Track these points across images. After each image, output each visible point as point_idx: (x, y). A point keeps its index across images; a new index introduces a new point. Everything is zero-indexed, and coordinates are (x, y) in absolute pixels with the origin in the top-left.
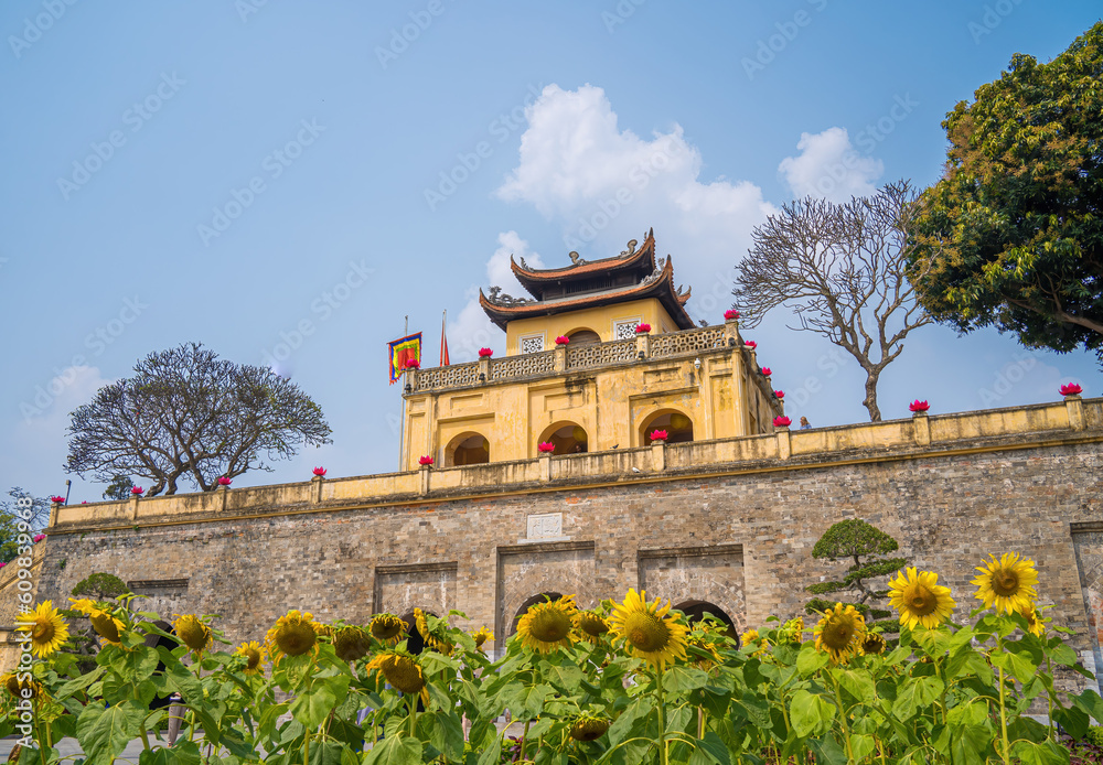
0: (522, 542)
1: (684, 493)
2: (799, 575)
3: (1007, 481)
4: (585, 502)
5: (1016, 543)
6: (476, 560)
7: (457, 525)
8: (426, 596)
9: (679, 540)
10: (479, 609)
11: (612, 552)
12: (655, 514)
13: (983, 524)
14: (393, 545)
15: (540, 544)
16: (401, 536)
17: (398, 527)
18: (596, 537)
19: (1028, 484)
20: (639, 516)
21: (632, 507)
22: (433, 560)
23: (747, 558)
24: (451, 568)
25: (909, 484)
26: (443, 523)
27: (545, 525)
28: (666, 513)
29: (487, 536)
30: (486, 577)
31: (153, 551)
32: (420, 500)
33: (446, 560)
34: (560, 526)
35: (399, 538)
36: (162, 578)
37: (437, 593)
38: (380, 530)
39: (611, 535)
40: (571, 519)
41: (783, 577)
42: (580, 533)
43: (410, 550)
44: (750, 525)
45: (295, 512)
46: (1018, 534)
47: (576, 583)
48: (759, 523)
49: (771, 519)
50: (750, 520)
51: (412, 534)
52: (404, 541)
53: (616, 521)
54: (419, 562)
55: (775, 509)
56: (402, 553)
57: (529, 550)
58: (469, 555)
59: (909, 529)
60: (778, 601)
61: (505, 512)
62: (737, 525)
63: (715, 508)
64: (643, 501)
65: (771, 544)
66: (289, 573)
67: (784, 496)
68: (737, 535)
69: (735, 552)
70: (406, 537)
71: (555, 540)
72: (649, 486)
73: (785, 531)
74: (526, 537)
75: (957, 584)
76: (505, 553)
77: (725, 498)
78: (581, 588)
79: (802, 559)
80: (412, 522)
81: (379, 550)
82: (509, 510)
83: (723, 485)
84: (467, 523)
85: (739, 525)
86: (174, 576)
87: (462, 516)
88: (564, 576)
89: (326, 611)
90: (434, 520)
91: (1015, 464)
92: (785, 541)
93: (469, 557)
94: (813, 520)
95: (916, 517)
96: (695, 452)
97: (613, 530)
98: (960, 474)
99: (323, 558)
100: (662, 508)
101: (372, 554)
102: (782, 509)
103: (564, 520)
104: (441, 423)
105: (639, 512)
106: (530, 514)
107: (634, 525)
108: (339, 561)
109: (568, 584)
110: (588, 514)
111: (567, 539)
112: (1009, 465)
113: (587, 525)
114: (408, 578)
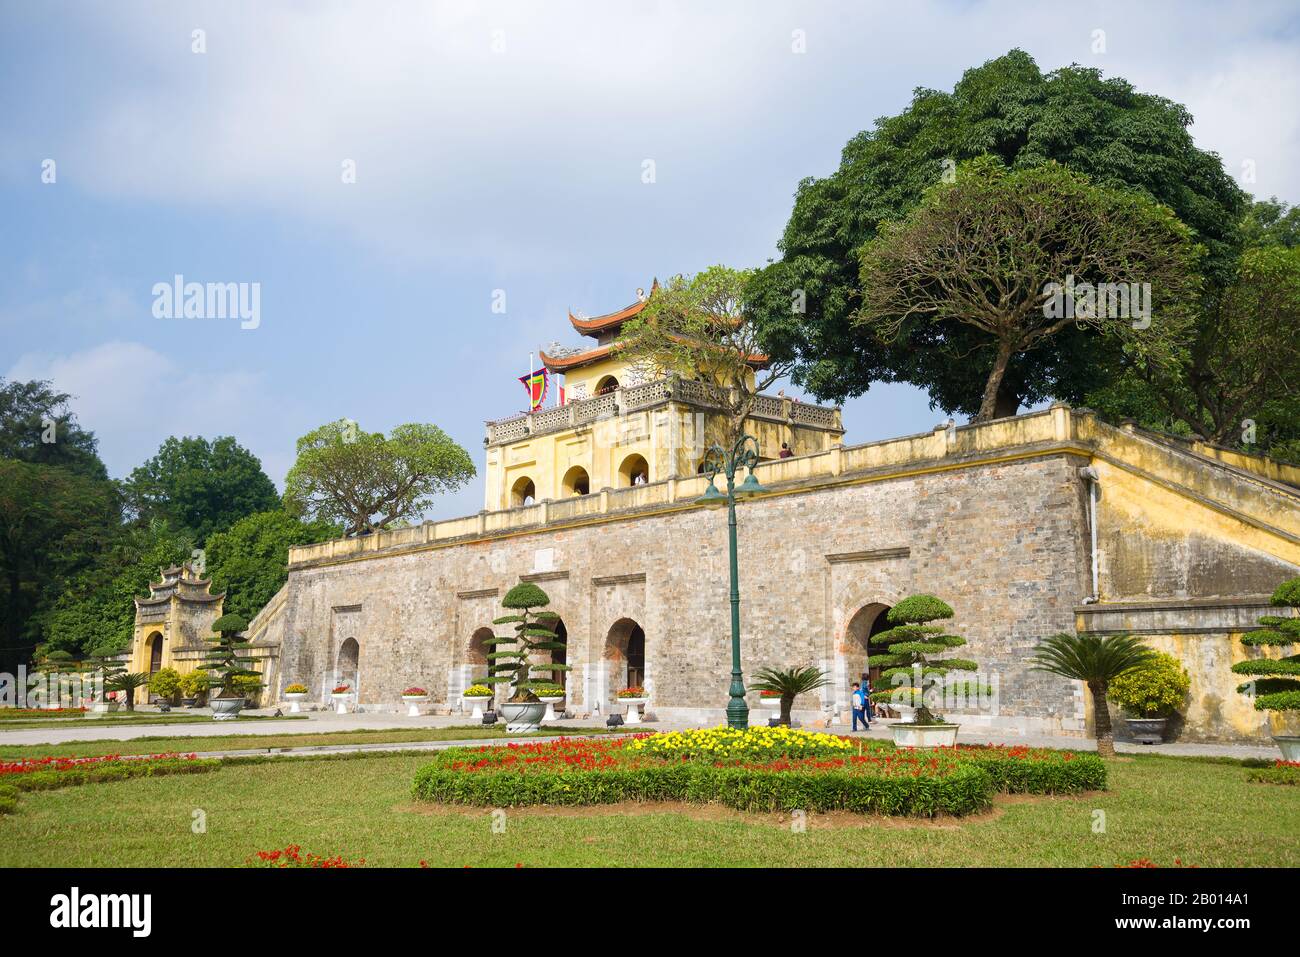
0: (532, 572)
1: (617, 528)
2: (674, 598)
3: (794, 520)
4: (566, 540)
6: (508, 587)
7: (499, 559)
9: (613, 569)
11: (578, 580)
13: (777, 556)
14: (466, 575)
15: (542, 574)
16: (470, 568)
17: (467, 561)
18: (570, 567)
19: (805, 522)
20: (593, 550)
21: (590, 543)
22: (486, 587)
23: (648, 584)
24: (495, 593)
26: (492, 557)
27: (544, 558)
28: (607, 548)
29: (514, 568)
32: (480, 539)
33: (494, 586)
34: (552, 559)
35: (469, 570)
36: (348, 604)
38: (460, 563)
39: (578, 566)
40: (558, 552)
41: (667, 600)
42: (562, 565)
43: (474, 579)
44: (650, 557)
45: (415, 549)
48: (656, 556)
49: (662, 552)
50: (652, 553)
51: (476, 566)
52: (471, 572)
53: (581, 555)
54: (479, 589)
55: (665, 544)
56: (470, 581)
57: (537, 578)
58: (504, 583)
60: (662, 619)
61: (523, 547)
63: (634, 543)
64: (596, 538)
65: (661, 573)
66: (413, 598)
67: (671, 532)
68: (643, 566)
69: (641, 578)
70: (473, 569)
71: (549, 571)
72: (599, 524)
73: (670, 562)
74: (533, 568)
78: (565, 608)
79: (677, 585)
80: (476, 556)
81: (459, 579)
82: (525, 546)
83: (639, 523)
84: (504, 556)
85: (645, 557)
86: (354, 602)
87: (501, 551)
88: (557, 599)
89: (432, 628)
90: (486, 555)
91: (800, 505)
92: (669, 571)
93: (504, 585)
94: (685, 553)
97: (579, 563)
98: (768, 514)
99: (430, 586)
100: (605, 543)
101: (455, 584)
102: (668, 544)
103: (554, 553)
104: (508, 469)
105: (593, 546)
106: (536, 549)
107: (590, 557)
108: (438, 589)
109: (559, 606)
110: (566, 549)
111: (555, 569)
112: (796, 505)
113: (566, 557)
114: (477, 601)
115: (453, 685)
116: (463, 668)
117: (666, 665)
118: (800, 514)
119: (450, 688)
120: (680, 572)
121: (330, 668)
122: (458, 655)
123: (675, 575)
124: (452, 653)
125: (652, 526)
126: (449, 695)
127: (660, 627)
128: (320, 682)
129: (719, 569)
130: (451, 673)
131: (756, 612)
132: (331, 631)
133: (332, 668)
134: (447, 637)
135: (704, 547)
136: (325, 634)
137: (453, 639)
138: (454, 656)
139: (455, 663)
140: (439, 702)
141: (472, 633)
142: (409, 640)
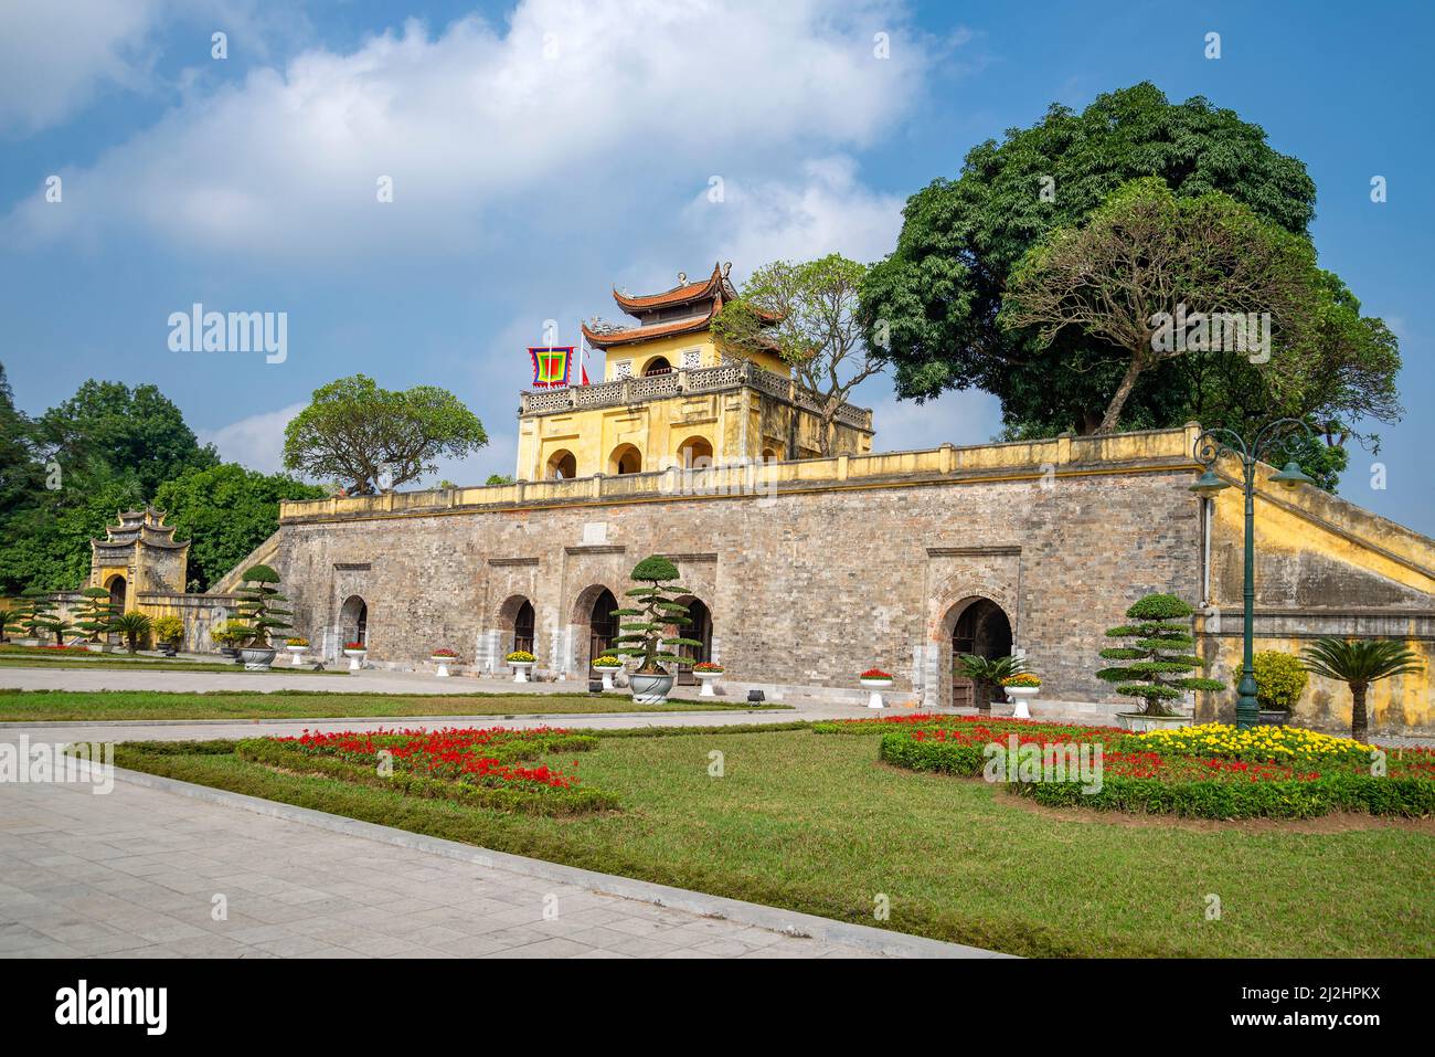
0: (580, 544)
1: (684, 508)
2: (750, 579)
3: (893, 512)
4: (622, 515)
5: (890, 562)
6: (551, 557)
7: (540, 528)
8: (521, 583)
9: (678, 548)
10: (551, 595)
11: (636, 555)
12: (665, 527)
13: (871, 545)
14: (500, 542)
15: (591, 546)
16: (505, 536)
17: (502, 529)
18: (626, 544)
19: (906, 516)
20: (655, 527)
21: (652, 519)
22: (524, 556)
23: (719, 564)
24: (535, 562)
25: (829, 510)
26: (532, 526)
27: (595, 531)
28: (672, 526)
29: (559, 539)
30: (556, 571)
31: (348, 541)
32: (516, 508)
33: (533, 556)
34: (605, 533)
35: (502, 538)
36: (354, 562)
37: (528, 581)
38: (492, 529)
39: (636, 542)
40: (613, 527)
41: (741, 581)
42: (617, 539)
43: (510, 547)
44: (723, 539)
45: (438, 512)
46: (892, 556)
47: (615, 577)
48: (731, 538)
49: (737, 535)
50: (725, 535)
51: (511, 535)
52: (506, 540)
53: (640, 531)
54: (515, 556)
55: (741, 527)
56: (505, 549)
57: (585, 550)
58: (546, 553)
59: (824, 547)
60: (734, 598)
61: (571, 520)
62: (716, 537)
63: (704, 523)
64: (659, 516)
65: (735, 554)
66: (434, 561)
67: (749, 515)
68: (714, 546)
69: (712, 558)
70: (508, 537)
71: (601, 544)
72: (664, 503)
73: (746, 545)
74: (583, 540)
75: (848, 591)
76: (571, 552)
77: (710, 517)
78: (617, 582)
79: (754, 567)
80: (512, 524)
81: (491, 547)
82: (573, 519)
83: (711, 505)
84: (546, 527)
86: (361, 561)
88: (607, 572)
89: (457, 592)
90: (525, 524)
91: (900, 499)
92: (745, 553)
93: (546, 555)
94: (764, 537)
95: (829, 538)
97: (638, 539)
98: (863, 505)
99: (455, 552)
100: (670, 521)
101: (486, 550)
103: (608, 529)
104: (544, 440)
105: (655, 524)
106: (586, 522)
107: (651, 534)
108: (465, 554)
109: (610, 579)
110: (622, 524)
111: (608, 543)
112: (896, 499)
113: (622, 532)
114: (510, 569)
115: (483, 649)
116: (492, 632)
117: (738, 642)
118: (901, 508)
119: (478, 652)
120: (758, 556)
121: (331, 624)
122: (487, 619)
123: (752, 557)
124: (482, 618)
125: (727, 508)
126: (478, 658)
127: (732, 606)
128: (320, 636)
129: (804, 555)
130: (480, 637)
131: (844, 598)
132: (333, 587)
133: (333, 624)
134: (476, 602)
135: (786, 532)
136: (326, 591)
137: (483, 604)
138: (484, 621)
139: (485, 627)
140: (465, 664)
141: (503, 600)
142: (430, 602)
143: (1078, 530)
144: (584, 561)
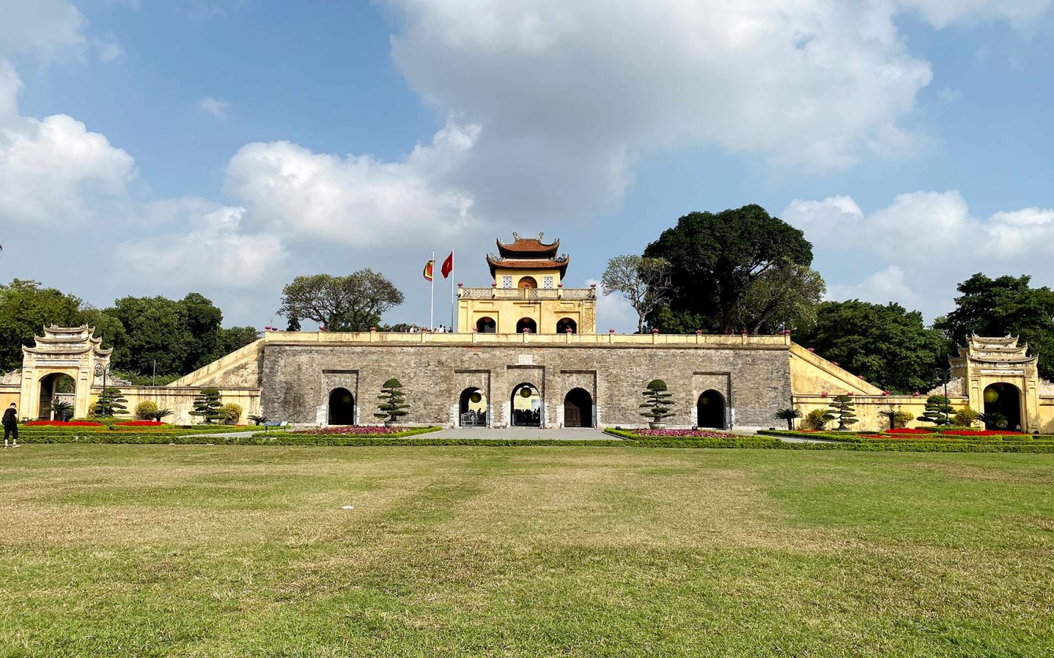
0: (517, 364)
1: (575, 351)
2: (614, 382)
3: (680, 357)
4: (542, 352)
5: (678, 376)
6: (498, 369)
7: (490, 356)
8: (476, 381)
9: (575, 368)
10: (500, 387)
11: (550, 370)
12: (567, 358)
14: (462, 362)
15: (524, 365)
16: (466, 358)
17: (464, 355)
18: (545, 364)
21: (559, 355)
22: (480, 369)
23: (598, 375)
24: (488, 371)
25: (650, 356)
26: (484, 355)
27: (525, 358)
28: (571, 358)
29: (503, 361)
30: (502, 376)
31: (336, 357)
32: (474, 345)
33: (486, 368)
34: (531, 359)
35: (464, 359)
36: (342, 369)
37: (480, 381)
38: (457, 355)
39: (551, 364)
40: (536, 357)
41: (610, 382)
42: (539, 362)
43: (470, 364)
44: (599, 364)
46: (679, 374)
47: (537, 379)
48: (602, 364)
49: (606, 363)
51: (470, 358)
52: (467, 361)
53: (553, 359)
54: (473, 368)
55: (607, 360)
56: (466, 365)
57: (519, 367)
58: (495, 368)
59: (649, 369)
60: (607, 389)
62: (595, 364)
63: (588, 357)
65: (606, 371)
66: (413, 370)
67: (611, 355)
68: (595, 367)
69: (594, 373)
70: (468, 358)
71: (528, 364)
72: (562, 347)
74: (518, 362)
76: (509, 367)
77: (592, 354)
78: (538, 381)
79: (616, 376)
80: (470, 353)
81: (456, 363)
82: (511, 352)
83: (591, 350)
84: (494, 355)
86: (349, 369)
87: (492, 353)
88: (532, 377)
89: (432, 386)
90: (480, 353)
91: (681, 353)
92: (610, 371)
94: (619, 364)
95: (651, 366)
96: (582, 337)
97: (552, 362)
99: (429, 365)
100: (569, 356)
101: (452, 365)
102: (610, 360)
103: (533, 358)
105: (561, 357)
106: (519, 354)
107: (559, 361)
108: (437, 367)
109: (533, 380)
110: (542, 356)
111: (534, 364)
112: (679, 352)
113: (541, 360)
114: (467, 374)
115: (452, 414)
116: (456, 406)
118: (683, 356)
120: (617, 372)
123: (614, 373)
124: (452, 399)
125: (598, 352)
128: (313, 412)
132: (321, 383)
133: (322, 404)
134: (447, 391)
135: (630, 363)
136: (316, 385)
137: (453, 392)
139: (453, 403)
140: (442, 422)
141: (463, 389)
142: (411, 391)
143: (751, 367)
144: (517, 372)
